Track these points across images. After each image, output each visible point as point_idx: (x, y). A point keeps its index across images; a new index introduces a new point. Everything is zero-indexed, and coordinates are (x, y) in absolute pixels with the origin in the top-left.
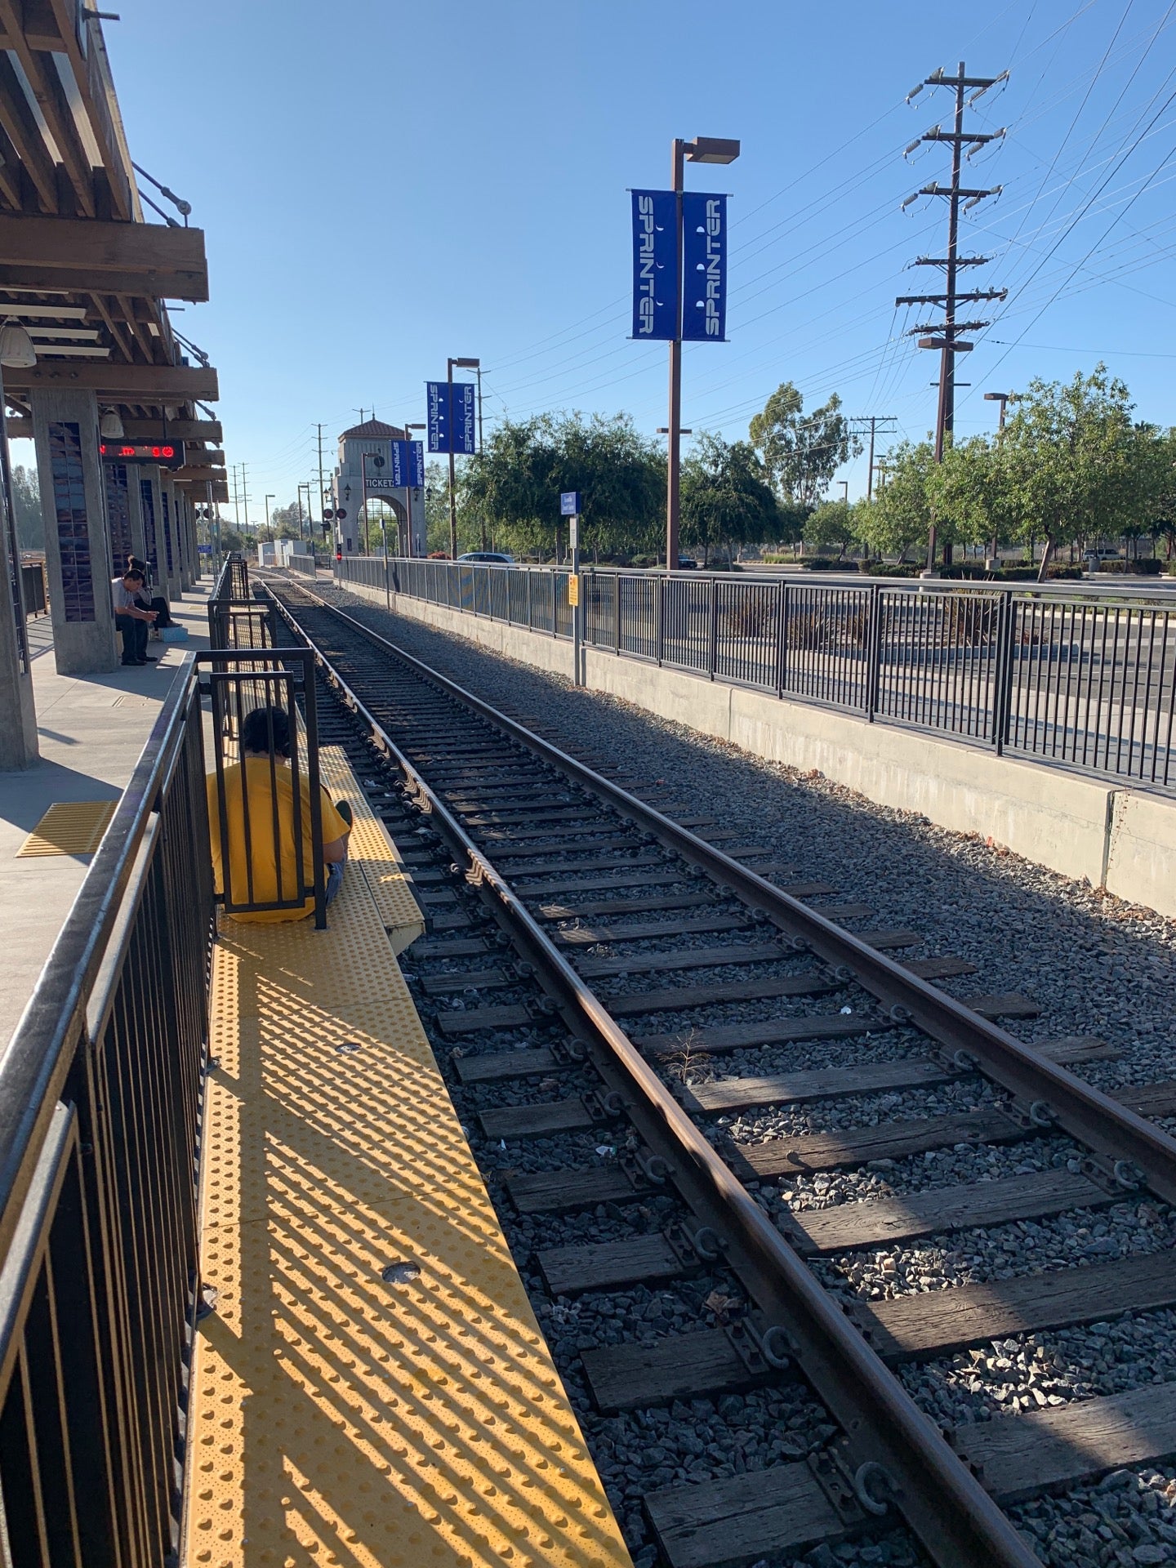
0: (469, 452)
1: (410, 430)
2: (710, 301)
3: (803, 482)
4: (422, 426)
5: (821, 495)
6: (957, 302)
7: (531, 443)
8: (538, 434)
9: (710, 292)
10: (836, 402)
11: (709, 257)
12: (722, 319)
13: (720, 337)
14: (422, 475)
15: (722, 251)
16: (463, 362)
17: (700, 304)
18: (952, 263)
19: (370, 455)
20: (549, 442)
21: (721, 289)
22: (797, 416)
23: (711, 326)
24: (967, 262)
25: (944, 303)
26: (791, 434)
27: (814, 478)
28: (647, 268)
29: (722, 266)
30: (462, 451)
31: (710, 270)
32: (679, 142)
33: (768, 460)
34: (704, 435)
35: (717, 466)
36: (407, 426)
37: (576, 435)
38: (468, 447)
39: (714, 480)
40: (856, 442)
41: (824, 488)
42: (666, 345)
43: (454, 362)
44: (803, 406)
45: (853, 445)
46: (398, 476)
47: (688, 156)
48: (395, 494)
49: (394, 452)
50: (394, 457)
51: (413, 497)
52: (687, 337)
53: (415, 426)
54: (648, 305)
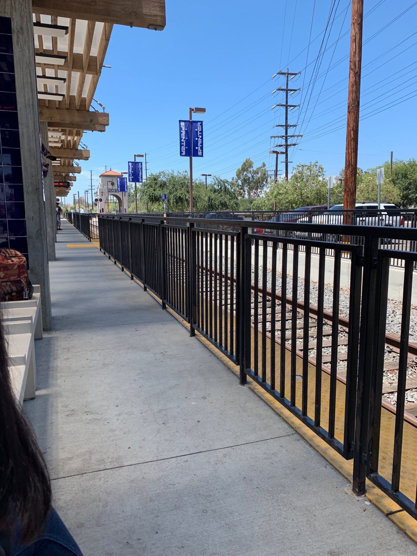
0: (141, 182)
1: (123, 174)
2: (199, 147)
3: (254, 191)
4: (127, 173)
5: (260, 195)
6: (288, 138)
7: (160, 179)
8: (161, 177)
9: (199, 145)
10: (264, 165)
11: (199, 136)
12: (202, 152)
13: (202, 156)
14: (127, 188)
15: (202, 135)
16: (139, 156)
17: (197, 148)
18: (287, 126)
19: (110, 181)
20: (164, 179)
21: (202, 144)
22: (251, 169)
23: (200, 153)
24: (291, 126)
25: (284, 138)
26: (250, 175)
27: (257, 189)
28: (183, 139)
29: (202, 138)
30: (139, 182)
31: (199, 139)
32: (190, 108)
33: (242, 183)
34: (215, 177)
35: (219, 186)
36: (122, 173)
37: (172, 177)
38: (140, 180)
39: (218, 190)
40: (271, 178)
41: (261, 193)
42: (188, 158)
43: (136, 156)
44: (254, 166)
45: (270, 179)
46: (119, 188)
47: (192, 112)
48: (118, 194)
49: (118, 181)
50: (118, 182)
51: (124, 195)
52: (193, 156)
53: (125, 173)
54: (183, 148)
